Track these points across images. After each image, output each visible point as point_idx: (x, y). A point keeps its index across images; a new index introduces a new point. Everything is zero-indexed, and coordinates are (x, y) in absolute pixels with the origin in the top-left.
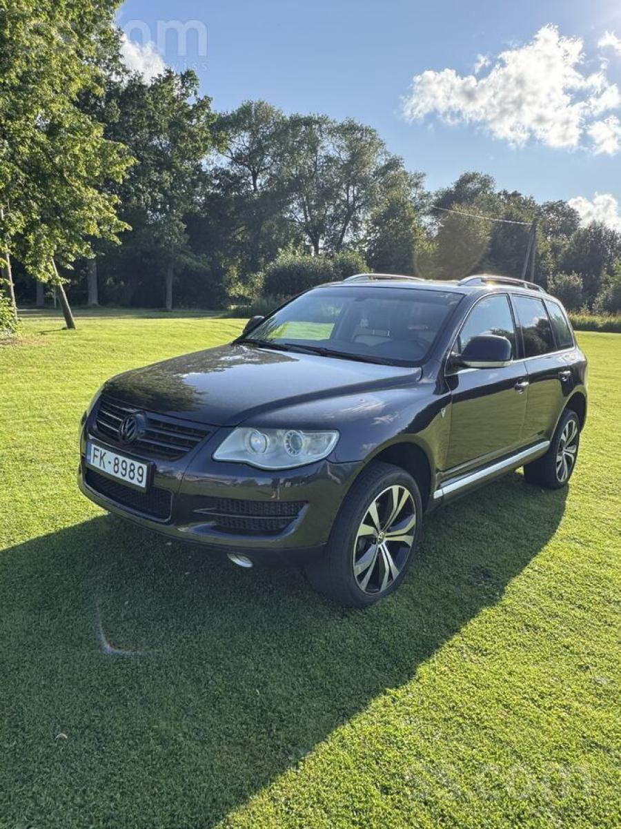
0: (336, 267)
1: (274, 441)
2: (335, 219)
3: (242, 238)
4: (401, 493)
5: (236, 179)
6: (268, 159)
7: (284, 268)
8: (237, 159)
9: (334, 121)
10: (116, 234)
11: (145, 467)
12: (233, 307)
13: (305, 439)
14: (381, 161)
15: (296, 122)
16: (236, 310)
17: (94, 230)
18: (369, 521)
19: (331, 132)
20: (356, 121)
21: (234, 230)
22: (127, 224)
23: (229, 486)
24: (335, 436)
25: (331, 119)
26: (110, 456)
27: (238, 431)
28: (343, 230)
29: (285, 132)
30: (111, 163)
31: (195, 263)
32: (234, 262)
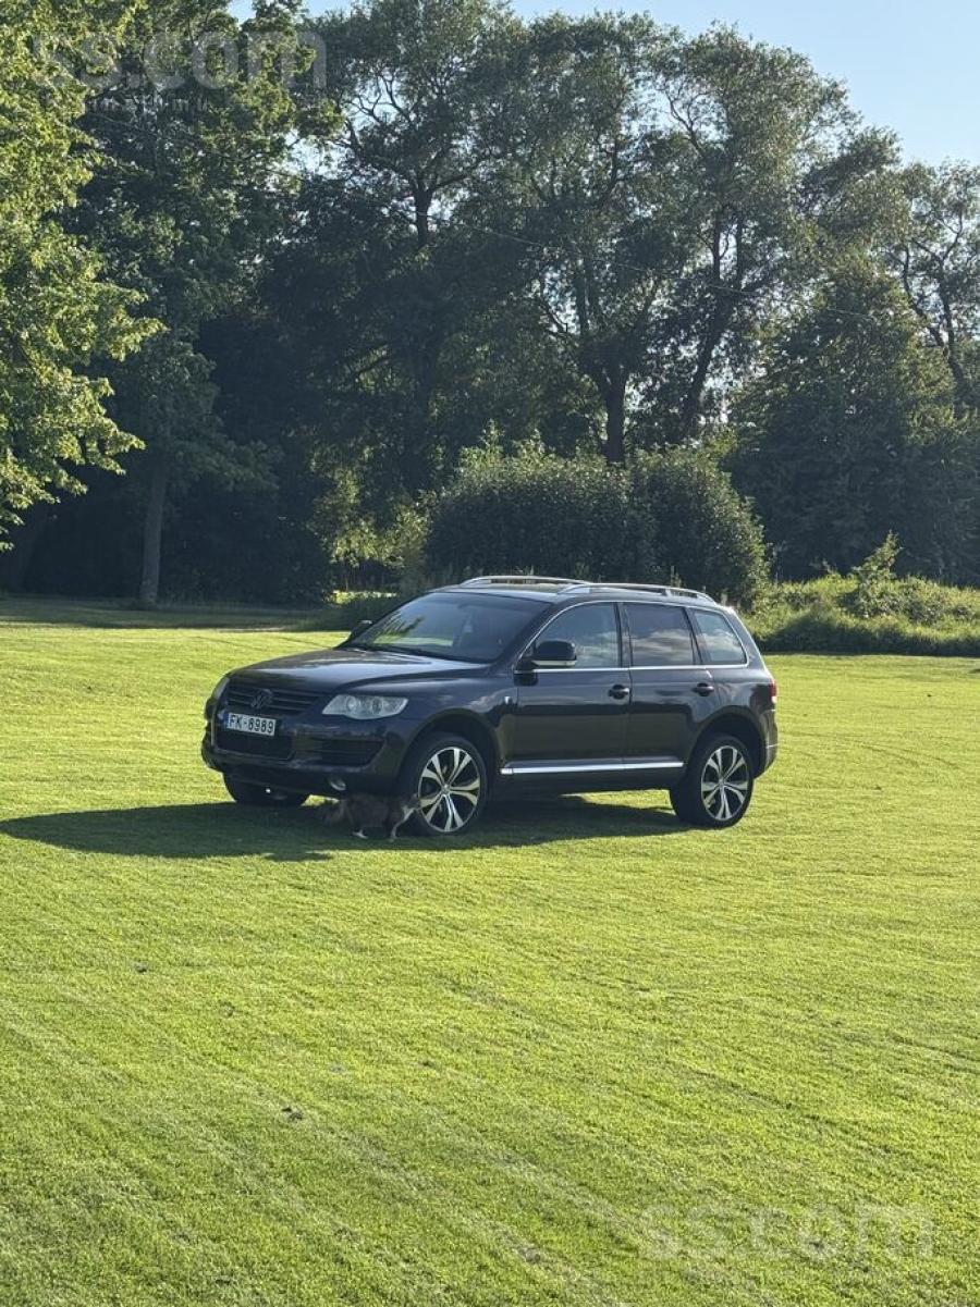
0: (637, 490)
1: (363, 705)
2: (675, 325)
3: (380, 381)
4: (462, 756)
5: (364, 207)
6: (465, 145)
7: (488, 491)
8: (368, 150)
9: (675, 33)
10: (116, 457)
11: (274, 721)
12: (341, 597)
13: (384, 703)
14: (831, 141)
15: (551, 39)
16: (349, 606)
17: (70, 448)
18: (432, 767)
19: (663, 66)
20: (742, 35)
21: (353, 359)
22: (135, 439)
23: (331, 730)
24: (405, 701)
25: (661, 26)
26: (246, 718)
27: (338, 697)
28: (704, 358)
29: (518, 70)
30: (114, 329)
31: (234, 471)
32: (348, 458)
